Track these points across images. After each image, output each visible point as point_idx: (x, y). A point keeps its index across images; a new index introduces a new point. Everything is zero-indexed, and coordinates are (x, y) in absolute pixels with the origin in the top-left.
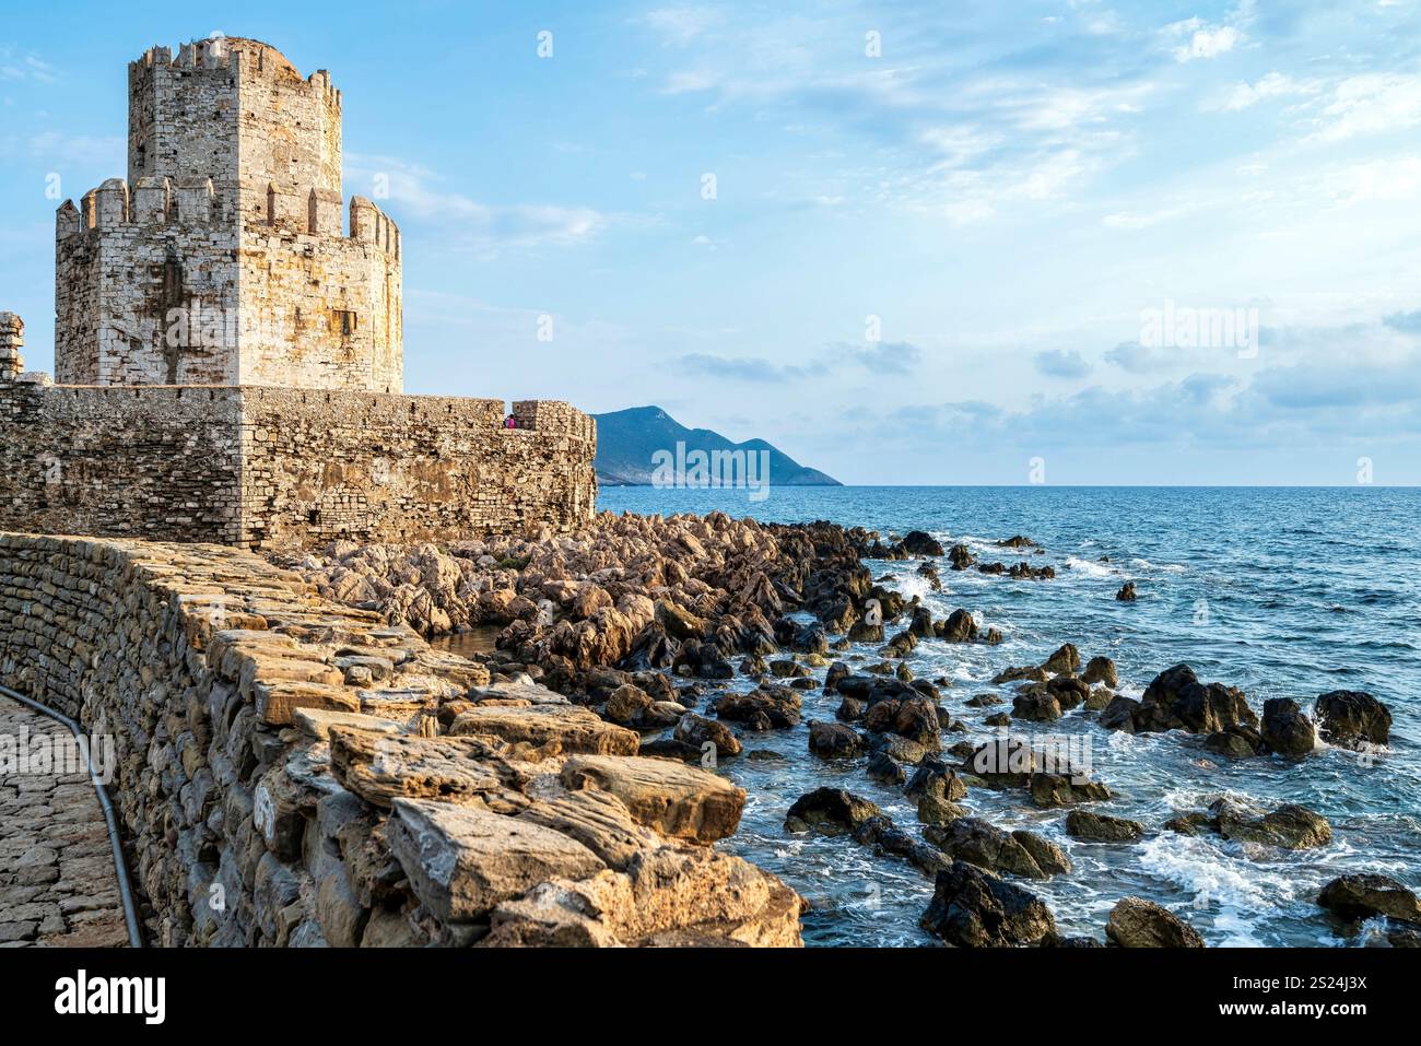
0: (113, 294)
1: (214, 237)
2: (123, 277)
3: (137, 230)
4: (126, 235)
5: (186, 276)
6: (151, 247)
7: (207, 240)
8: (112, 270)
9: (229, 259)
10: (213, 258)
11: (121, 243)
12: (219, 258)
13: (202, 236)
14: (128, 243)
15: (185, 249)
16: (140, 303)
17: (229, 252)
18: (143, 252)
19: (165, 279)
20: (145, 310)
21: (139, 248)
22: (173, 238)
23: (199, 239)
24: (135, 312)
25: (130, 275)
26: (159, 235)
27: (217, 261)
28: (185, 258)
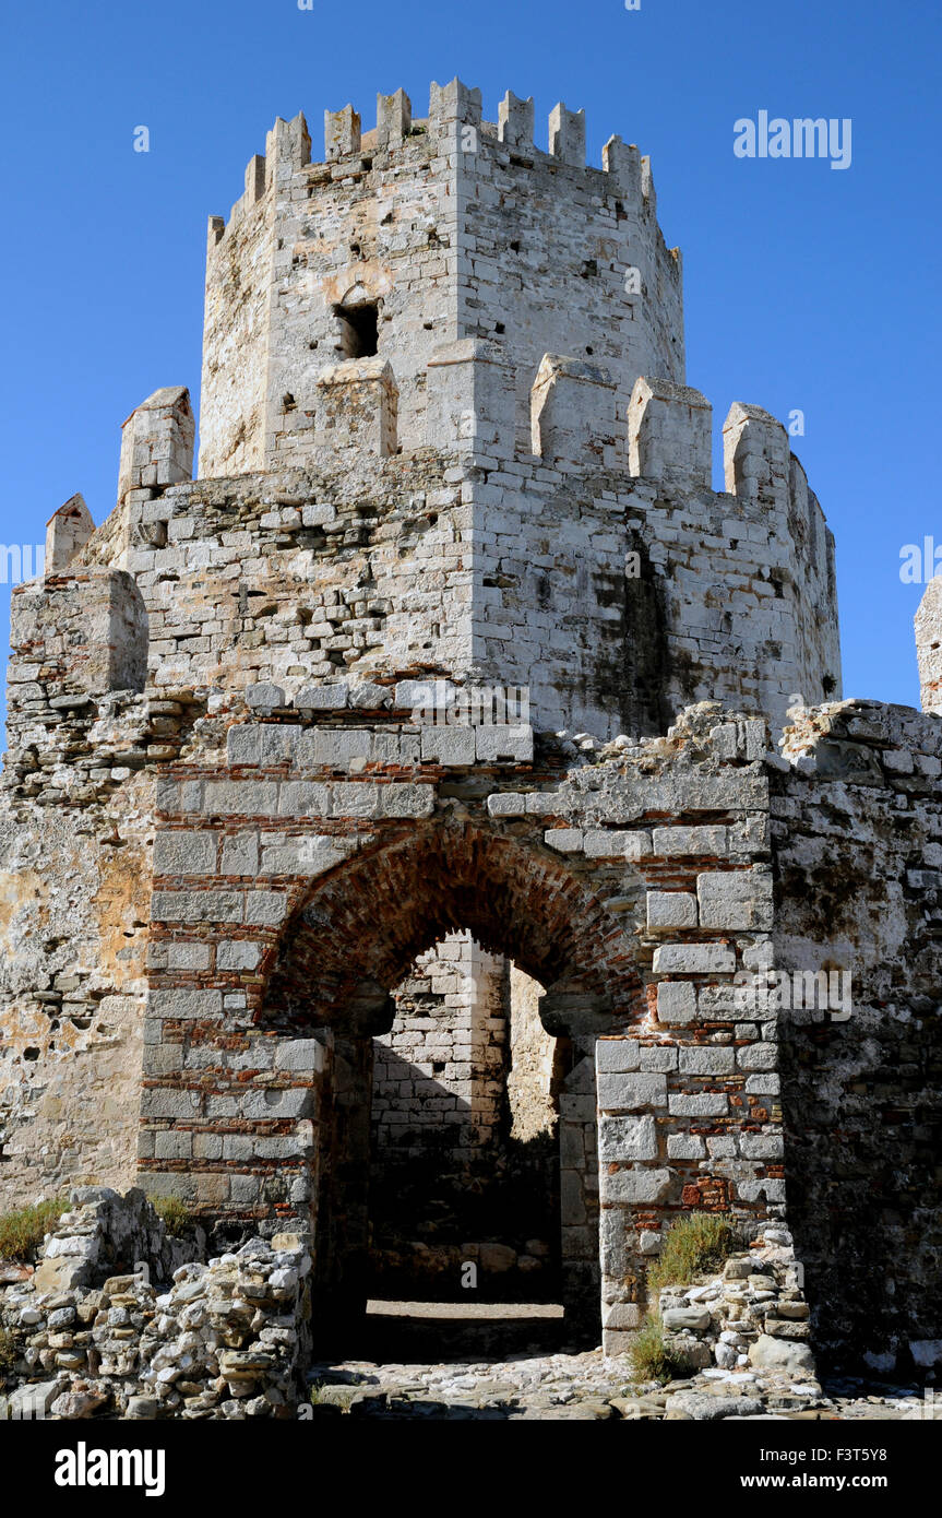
0: (503, 632)
1: (732, 529)
2: (528, 591)
3: (557, 477)
4: (530, 484)
5: (676, 613)
6: (593, 525)
7: (719, 533)
8: (499, 569)
9: (769, 589)
10: (734, 580)
11: (521, 503)
12: (745, 581)
13: (706, 523)
14: (537, 506)
15: (671, 545)
16: (569, 666)
17: (766, 573)
18: (573, 535)
19: (626, 613)
20: (583, 687)
21: (566, 523)
22: (641, 515)
23: (700, 529)
24: (559, 686)
25: (544, 588)
26: (609, 501)
27: (741, 589)
28: (670, 568)
